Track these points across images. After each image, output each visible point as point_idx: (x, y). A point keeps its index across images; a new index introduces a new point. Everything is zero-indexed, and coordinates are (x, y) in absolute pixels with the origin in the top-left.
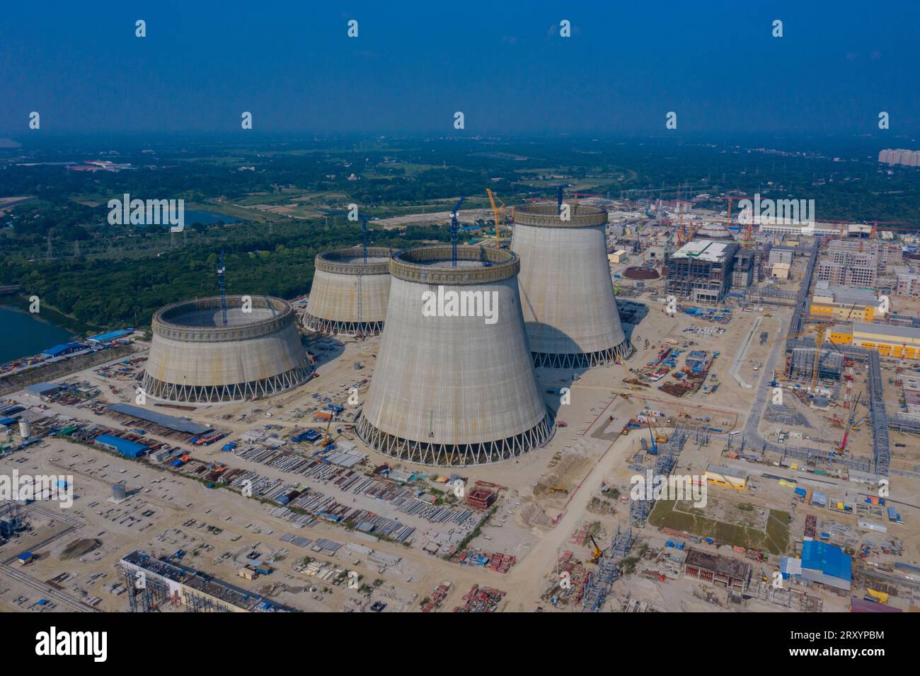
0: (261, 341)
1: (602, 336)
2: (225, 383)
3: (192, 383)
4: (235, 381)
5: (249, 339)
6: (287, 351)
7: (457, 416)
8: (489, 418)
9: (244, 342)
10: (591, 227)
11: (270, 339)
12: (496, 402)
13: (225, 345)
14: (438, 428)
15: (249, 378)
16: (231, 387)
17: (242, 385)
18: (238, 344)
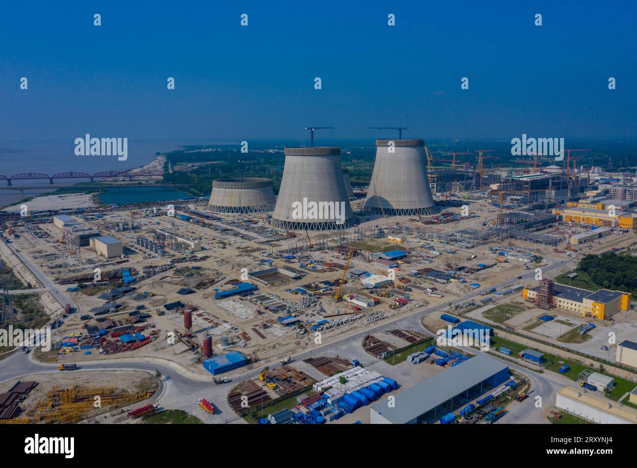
1: (411, 201)
2: (233, 206)
3: (221, 205)
4: (237, 206)
5: (244, 188)
9: (243, 190)
10: (407, 146)
11: (254, 190)
13: (234, 190)
14: (290, 216)
15: (243, 205)
16: (235, 208)
17: (240, 208)
18: (240, 190)
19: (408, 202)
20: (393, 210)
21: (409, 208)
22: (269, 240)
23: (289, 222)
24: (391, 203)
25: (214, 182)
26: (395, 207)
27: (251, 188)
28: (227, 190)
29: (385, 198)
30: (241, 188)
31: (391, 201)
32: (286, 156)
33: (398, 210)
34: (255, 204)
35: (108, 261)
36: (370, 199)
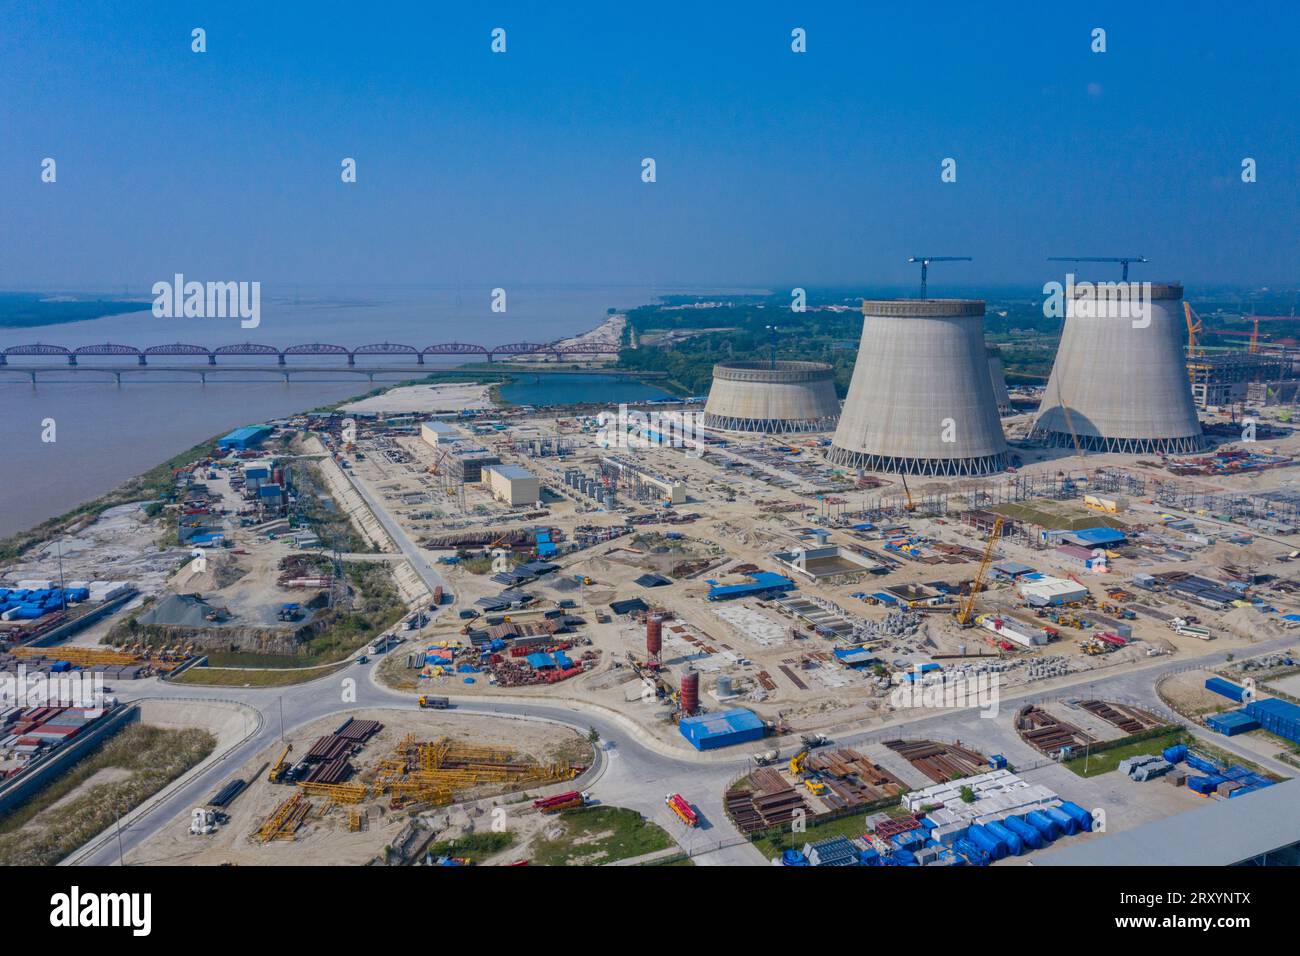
0: (788, 386)
1: (1145, 423)
2: (752, 417)
3: (728, 414)
4: (760, 417)
5: (777, 382)
6: (813, 401)
7: (887, 431)
8: (915, 438)
9: (773, 385)
11: (796, 387)
12: (924, 425)
13: (756, 385)
14: (869, 441)
15: (772, 416)
16: (756, 422)
17: (765, 421)
18: (767, 385)
19: (1137, 423)
20: (1100, 439)
21: (1140, 436)
22: (823, 489)
23: (866, 456)
24: (1096, 425)
25: (716, 369)
26: (1105, 432)
27: (791, 383)
28: (742, 384)
29: (1083, 413)
30: (770, 382)
31: (1096, 420)
32: (866, 318)
33: (1111, 440)
34: (795, 415)
35: (511, 512)
36: (1045, 413)
